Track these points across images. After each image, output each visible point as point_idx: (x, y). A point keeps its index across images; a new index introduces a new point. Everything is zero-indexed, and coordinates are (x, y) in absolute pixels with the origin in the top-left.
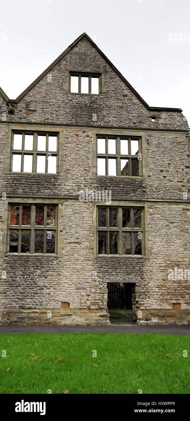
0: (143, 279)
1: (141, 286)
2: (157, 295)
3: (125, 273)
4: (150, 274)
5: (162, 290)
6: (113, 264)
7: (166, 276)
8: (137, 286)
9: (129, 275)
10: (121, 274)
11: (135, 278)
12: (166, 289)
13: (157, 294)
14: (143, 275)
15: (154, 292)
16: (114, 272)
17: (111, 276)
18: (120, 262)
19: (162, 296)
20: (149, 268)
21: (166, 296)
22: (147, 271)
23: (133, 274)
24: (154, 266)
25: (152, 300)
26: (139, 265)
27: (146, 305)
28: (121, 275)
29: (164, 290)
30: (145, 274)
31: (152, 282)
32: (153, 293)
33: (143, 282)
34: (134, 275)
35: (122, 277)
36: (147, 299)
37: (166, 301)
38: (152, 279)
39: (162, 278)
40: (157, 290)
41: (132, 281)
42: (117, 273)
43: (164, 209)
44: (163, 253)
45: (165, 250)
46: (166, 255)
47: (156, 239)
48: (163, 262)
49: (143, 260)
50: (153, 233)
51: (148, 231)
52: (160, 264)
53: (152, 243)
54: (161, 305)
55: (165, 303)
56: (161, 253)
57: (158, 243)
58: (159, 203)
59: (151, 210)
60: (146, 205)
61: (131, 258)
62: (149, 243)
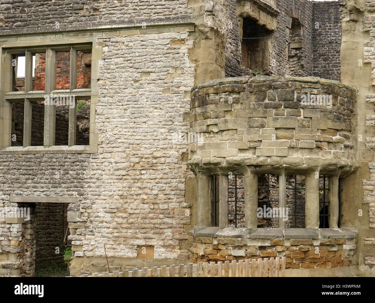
0: (82, 195)
1: (78, 210)
2: (109, 228)
3: (50, 183)
4: (97, 184)
5: (118, 217)
6: (29, 166)
7: (127, 189)
8: (71, 210)
9: (56, 187)
10: (43, 185)
11: (69, 193)
12: (125, 215)
13: (108, 225)
14: (82, 188)
15: (102, 222)
16: (30, 181)
17: (25, 190)
18: (40, 162)
19: (116, 231)
20: (95, 172)
21: (125, 231)
22: (91, 178)
23: (64, 185)
24: (104, 168)
25: (97, 239)
26: (76, 168)
27: (85, 248)
28: (42, 188)
29: (122, 218)
30: (86, 185)
31: (100, 201)
32: (100, 225)
33: (83, 201)
34: (65, 187)
35: (43, 192)
36: (87, 236)
37: (124, 241)
38: (99, 195)
39: (120, 193)
40: (108, 217)
41: (61, 200)
42: (35, 183)
43: (131, 44)
44: (125, 141)
45: (129, 134)
46: (130, 144)
47: (110, 111)
48: (123, 160)
49: (84, 155)
50: (106, 98)
51: (96, 96)
52: (116, 163)
53: (104, 120)
54: (114, 249)
55: (122, 246)
56: (119, 141)
57: (115, 120)
58: (122, 32)
59: (106, 49)
60: (95, 39)
61: (62, 152)
62: (96, 121)
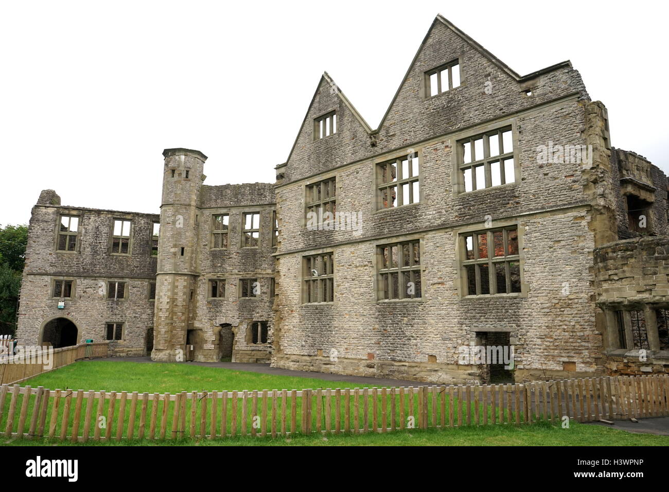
0: (519, 326)
1: (517, 337)
2: (540, 349)
3: (496, 318)
4: (529, 318)
5: (547, 342)
6: (481, 308)
7: (551, 322)
8: (512, 336)
9: (501, 321)
10: (491, 320)
11: (509, 325)
12: (552, 340)
13: (540, 347)
14: (518, 321)
15: (535, 345)
16: (483, 318)
17: (480, 323)
18: (489, 305)
19: (546, 351)
20: (527, 310)
21: (552, 351)
22: (524, 315)
23: (506, 320)
24: (533, 308)
25: (533, 356)
26: (513, 308)
27: (524, 363)
28: (491, 322)
29: (549, 342)
30: (522, 320)
31: (532, 331)
32: (534, 347)
33: (520, 331)
34: (507, 321)
35: (492, 324)
36: (525, 355)
37: (553, 358)
38: (531, 326)
39: (546, 324)
40: (539, 341)
41: (505, 330)
42: (486, 319)
43: (545, 223)
44: (546, 288)
45: (549, 283)
46: (550, 290)
47: (534, 269)
48: (546, 302)
49: (518, 299)
50: (530, 261)
51: (524, 259)
52: (542, 304)
53: (530, 275)
54: (546, 364)
55: (551, 362)
56: (543, 288)
57: (538, 275)
58: (537, 215)
59: (527, 228)
60: (519, 222)
61: (503, 298)
62: (525, 276)
